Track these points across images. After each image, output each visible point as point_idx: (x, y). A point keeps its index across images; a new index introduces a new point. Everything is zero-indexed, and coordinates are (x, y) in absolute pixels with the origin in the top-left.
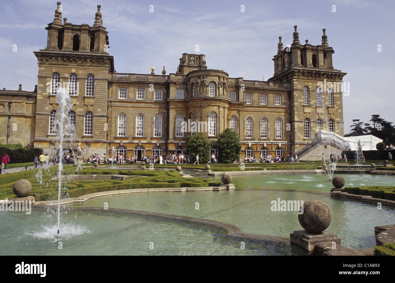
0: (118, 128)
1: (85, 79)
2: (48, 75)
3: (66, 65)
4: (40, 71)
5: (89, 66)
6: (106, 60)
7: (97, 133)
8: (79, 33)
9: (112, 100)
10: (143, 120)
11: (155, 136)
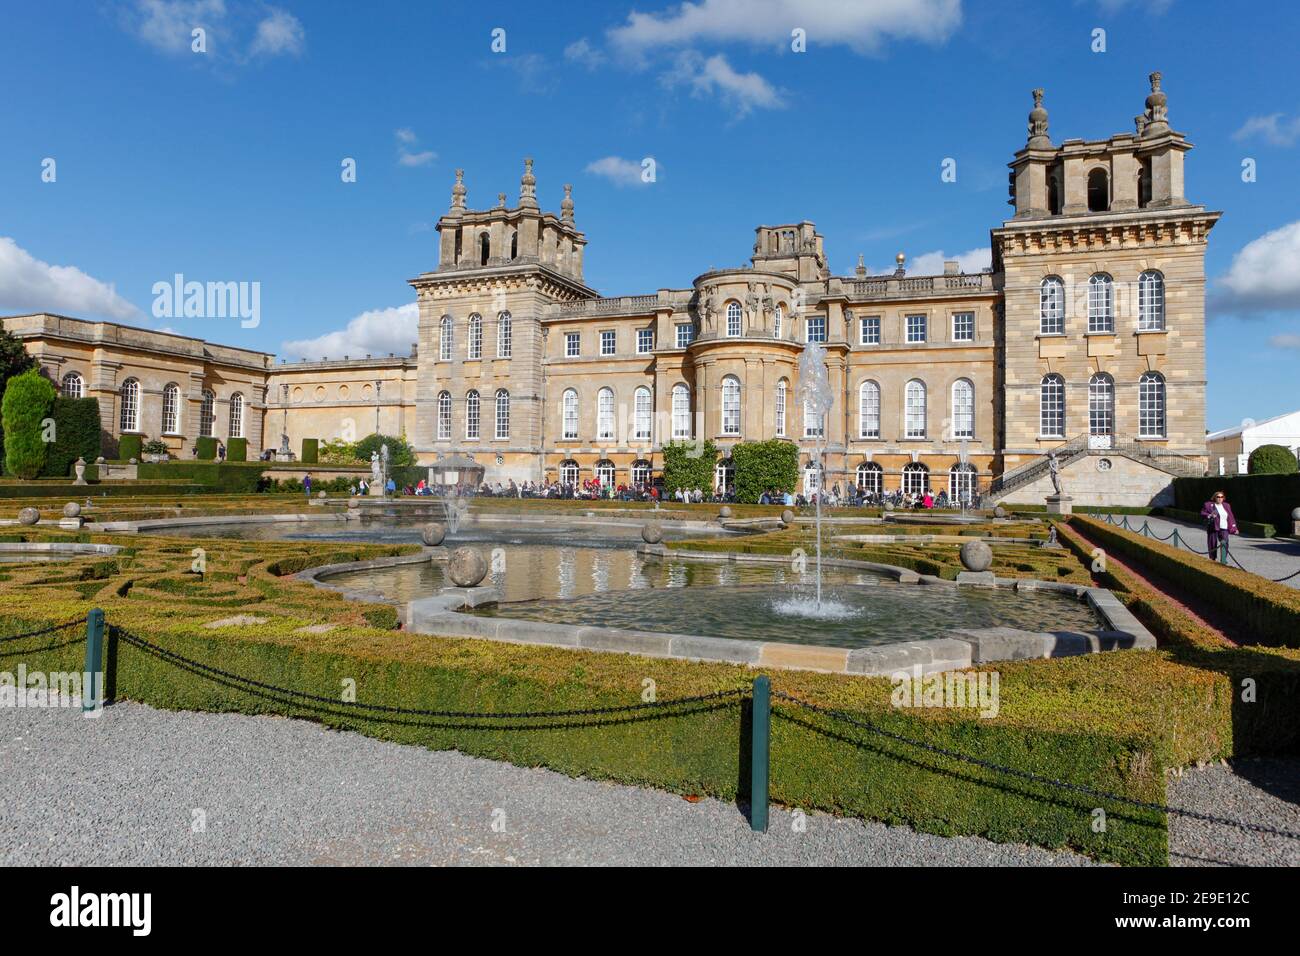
1: (496, 323)
2: (432, 323)
3: (461, 298)
5: (500, 295)
7: (515, 434)
9: (550, 362)
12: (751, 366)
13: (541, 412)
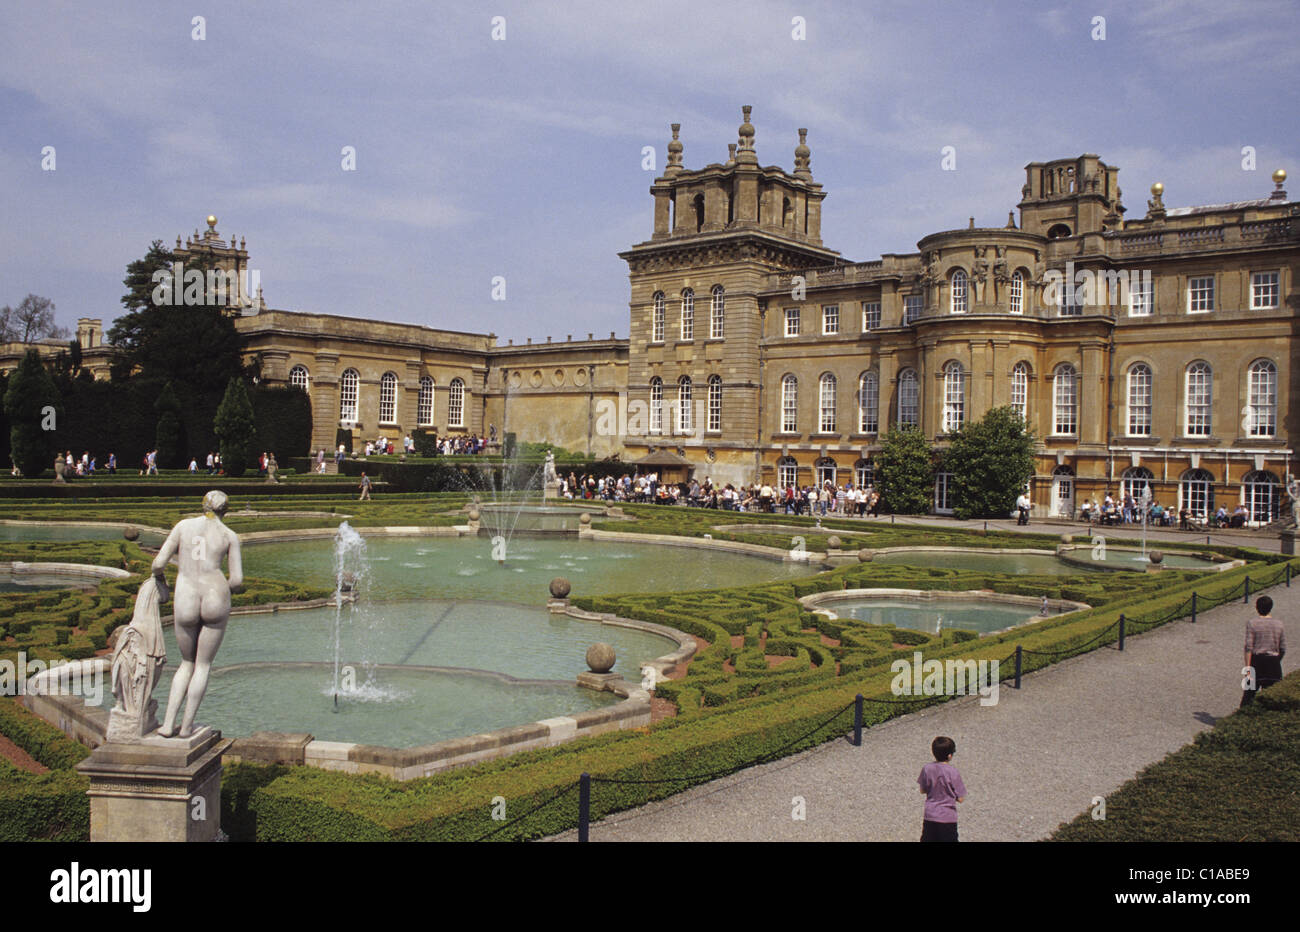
0: (783, 412)
1: (710, 299)
2: (645, 300)
3: (673, 272)
4: (634, 292)
5: (713, 267)
6: (742, 246)
7: (728, 425)
8: (700, 188)
9: (768, 344)
10: (835, 389)
11: (864, 433)
12: (978, 350)
13: (757, 401)
